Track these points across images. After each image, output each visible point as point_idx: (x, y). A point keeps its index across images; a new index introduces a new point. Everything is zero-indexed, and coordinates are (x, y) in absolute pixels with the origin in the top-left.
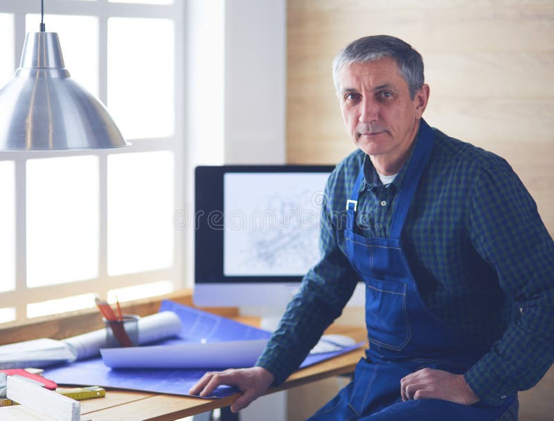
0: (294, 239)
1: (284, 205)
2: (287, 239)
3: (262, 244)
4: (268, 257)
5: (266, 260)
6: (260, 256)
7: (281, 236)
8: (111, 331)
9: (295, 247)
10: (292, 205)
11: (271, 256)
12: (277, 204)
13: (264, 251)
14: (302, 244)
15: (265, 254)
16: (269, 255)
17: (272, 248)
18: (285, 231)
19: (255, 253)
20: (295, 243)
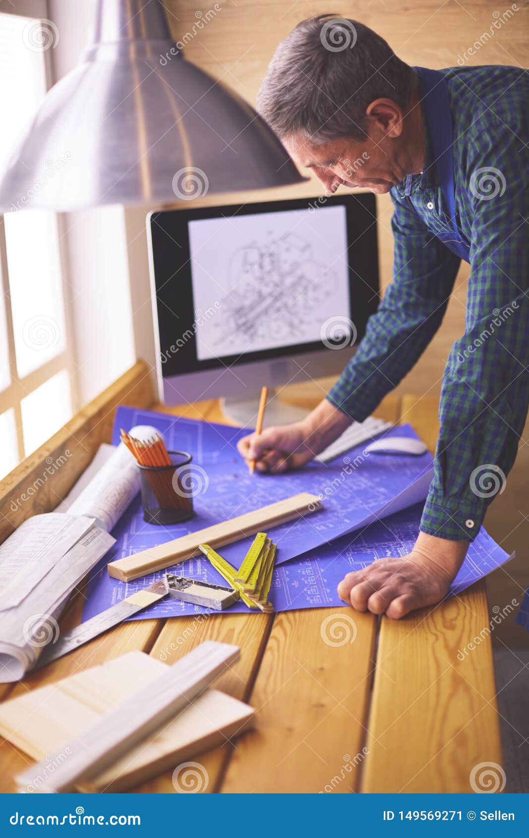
0: (276, 299)
1: (262, 256)
2: (269, 301)
3: (239, 311)
4: (248, 328)
5: (246, 332)
6: (239, 327)
7: (261, 297)
9: (278, 310)
10: (271, 255)
11: (252, 326)
12: (254, 256)
13: (243, 320)
14: (286, 306)
15: (244, 324)
16: (248, 325)
17: (252, 315)
18: (266, 290)
19: (232, 325)
20: (278, 304)
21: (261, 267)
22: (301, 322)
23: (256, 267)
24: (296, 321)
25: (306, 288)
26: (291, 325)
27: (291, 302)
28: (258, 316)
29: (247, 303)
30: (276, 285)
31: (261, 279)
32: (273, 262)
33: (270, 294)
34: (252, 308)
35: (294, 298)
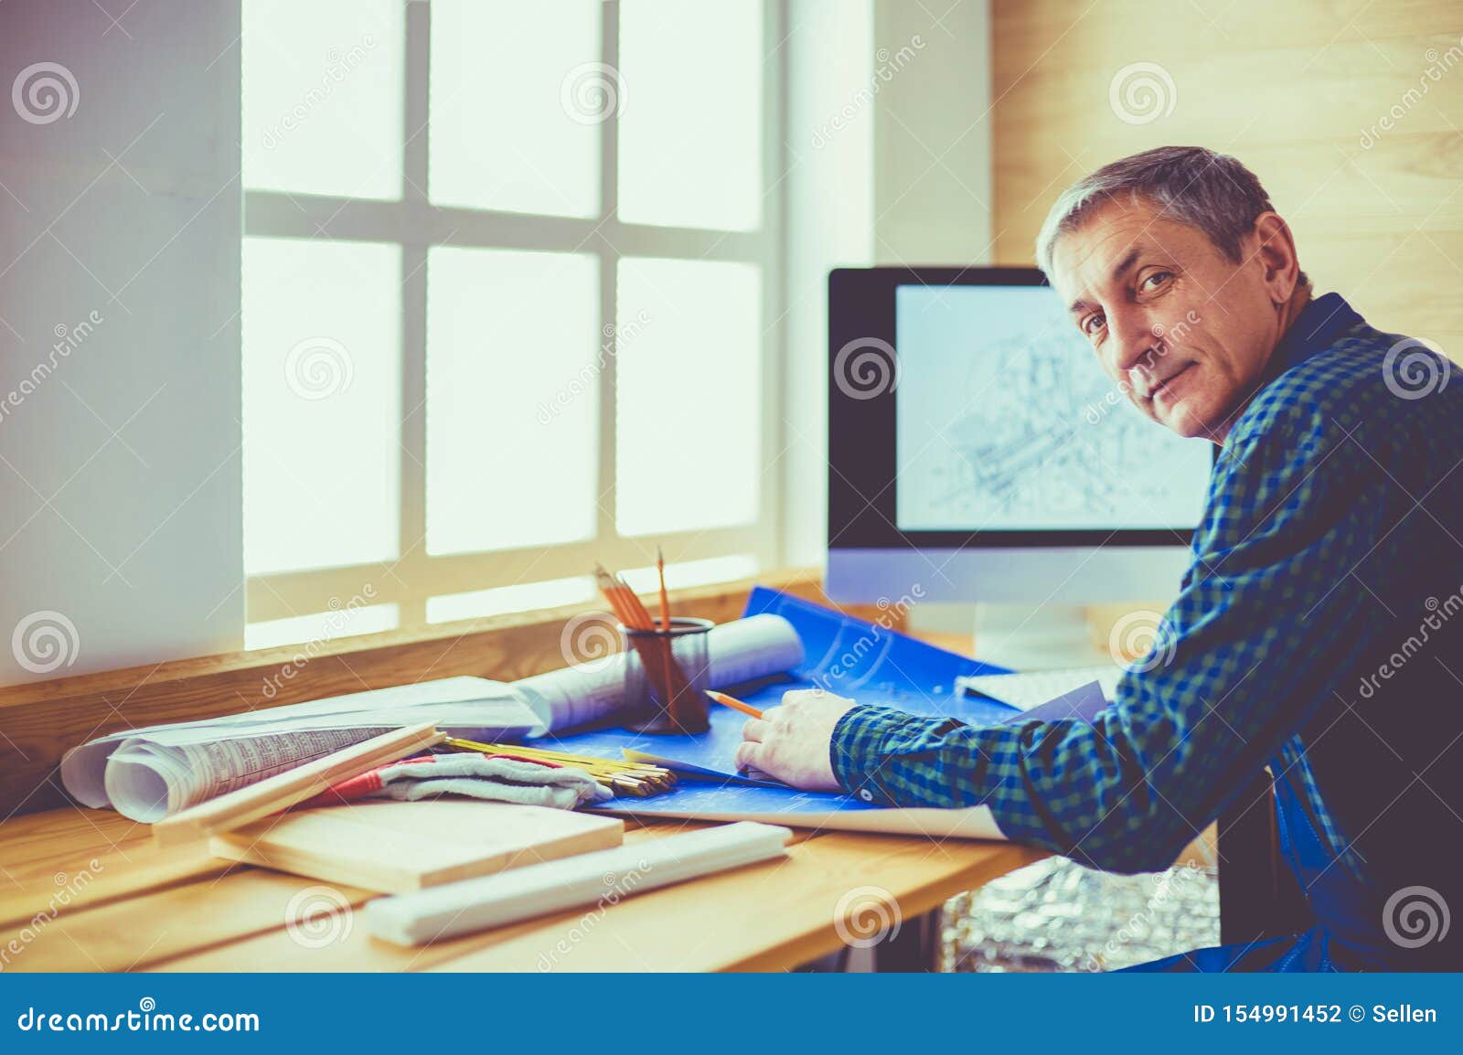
0: (1060, 441)
1: (1035, 361)
2: (1044, 442)
3: (985, 453)
4: (1001, 485)
5: (994, 492)
6: (981, 481)
7: (1030, 434)
8: (636, 657)
9: (1063, 461)
10: (1054, 362)
11: (1008, 483)
12: (1020, 360)
13: (992, 469)
14: (1080, 456)
15: (993, 477)
16: (1001, 479)
17: (1007, 465)
18: (1038, 424)
19: (970, 476)
20: (1063, 451)
21: (1033, 379)
22: (1110, 489)
23: (1024, 381)
24: (1099, 488)
25: (1123, 430)
26: (1088, 492)
27: (1090, 450)
28: (1023, 467)
29: (1000, 441)
30: (1061, 415)
31: (1033, 402)
32: (1056, 376)
33: (1050, 431)
34: (1010, 452)
35: (1098, 445)
